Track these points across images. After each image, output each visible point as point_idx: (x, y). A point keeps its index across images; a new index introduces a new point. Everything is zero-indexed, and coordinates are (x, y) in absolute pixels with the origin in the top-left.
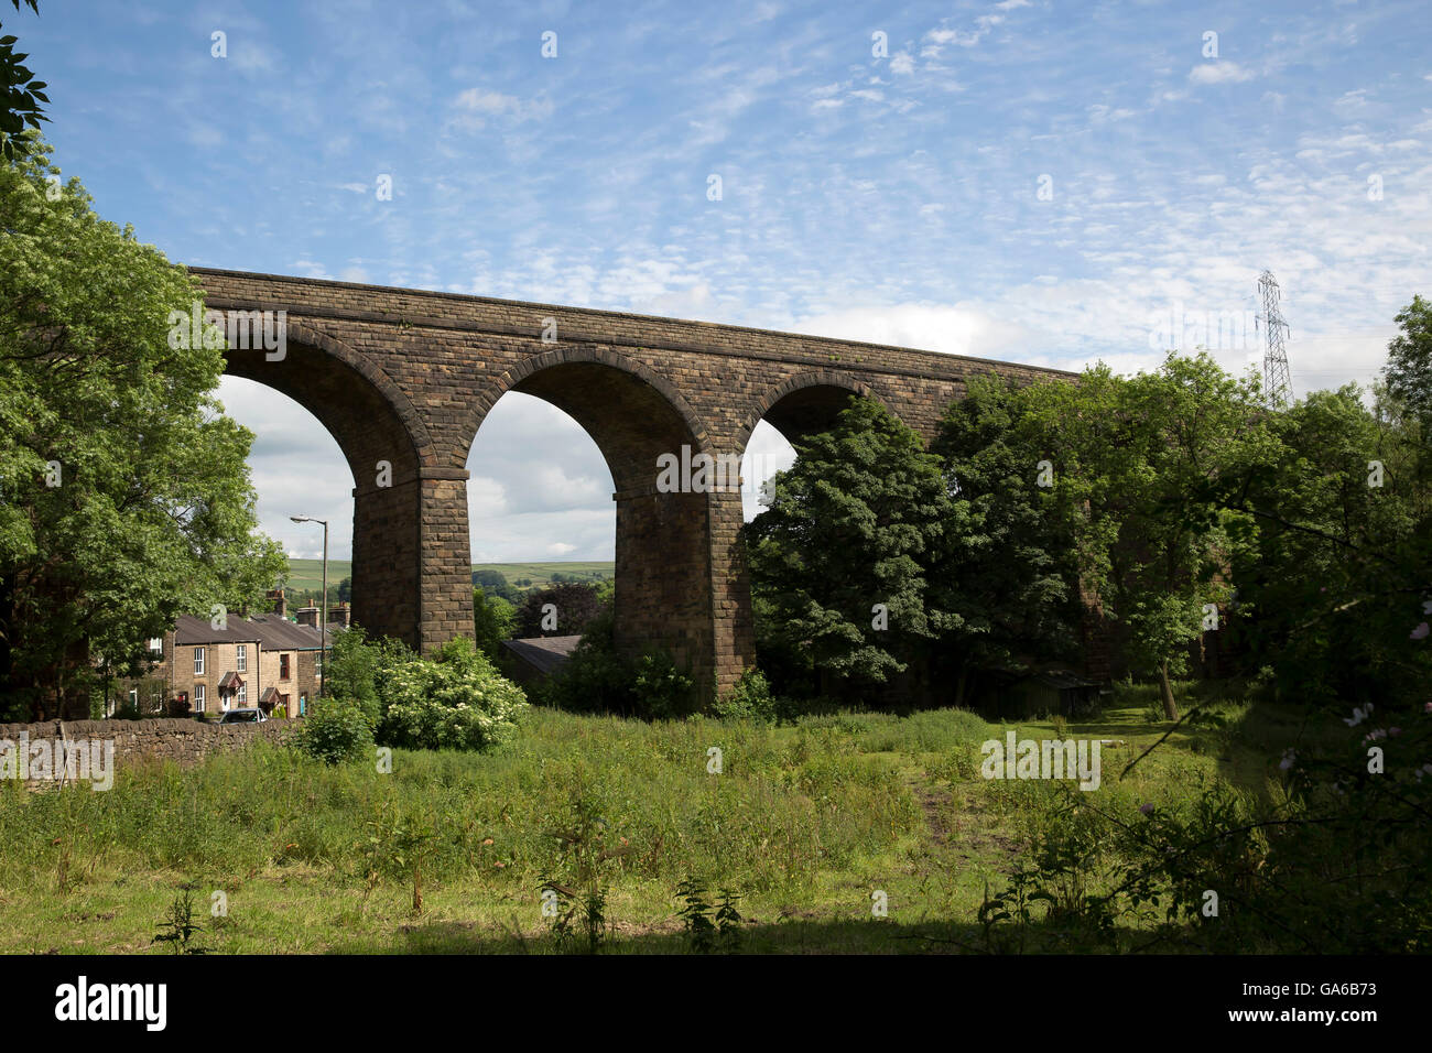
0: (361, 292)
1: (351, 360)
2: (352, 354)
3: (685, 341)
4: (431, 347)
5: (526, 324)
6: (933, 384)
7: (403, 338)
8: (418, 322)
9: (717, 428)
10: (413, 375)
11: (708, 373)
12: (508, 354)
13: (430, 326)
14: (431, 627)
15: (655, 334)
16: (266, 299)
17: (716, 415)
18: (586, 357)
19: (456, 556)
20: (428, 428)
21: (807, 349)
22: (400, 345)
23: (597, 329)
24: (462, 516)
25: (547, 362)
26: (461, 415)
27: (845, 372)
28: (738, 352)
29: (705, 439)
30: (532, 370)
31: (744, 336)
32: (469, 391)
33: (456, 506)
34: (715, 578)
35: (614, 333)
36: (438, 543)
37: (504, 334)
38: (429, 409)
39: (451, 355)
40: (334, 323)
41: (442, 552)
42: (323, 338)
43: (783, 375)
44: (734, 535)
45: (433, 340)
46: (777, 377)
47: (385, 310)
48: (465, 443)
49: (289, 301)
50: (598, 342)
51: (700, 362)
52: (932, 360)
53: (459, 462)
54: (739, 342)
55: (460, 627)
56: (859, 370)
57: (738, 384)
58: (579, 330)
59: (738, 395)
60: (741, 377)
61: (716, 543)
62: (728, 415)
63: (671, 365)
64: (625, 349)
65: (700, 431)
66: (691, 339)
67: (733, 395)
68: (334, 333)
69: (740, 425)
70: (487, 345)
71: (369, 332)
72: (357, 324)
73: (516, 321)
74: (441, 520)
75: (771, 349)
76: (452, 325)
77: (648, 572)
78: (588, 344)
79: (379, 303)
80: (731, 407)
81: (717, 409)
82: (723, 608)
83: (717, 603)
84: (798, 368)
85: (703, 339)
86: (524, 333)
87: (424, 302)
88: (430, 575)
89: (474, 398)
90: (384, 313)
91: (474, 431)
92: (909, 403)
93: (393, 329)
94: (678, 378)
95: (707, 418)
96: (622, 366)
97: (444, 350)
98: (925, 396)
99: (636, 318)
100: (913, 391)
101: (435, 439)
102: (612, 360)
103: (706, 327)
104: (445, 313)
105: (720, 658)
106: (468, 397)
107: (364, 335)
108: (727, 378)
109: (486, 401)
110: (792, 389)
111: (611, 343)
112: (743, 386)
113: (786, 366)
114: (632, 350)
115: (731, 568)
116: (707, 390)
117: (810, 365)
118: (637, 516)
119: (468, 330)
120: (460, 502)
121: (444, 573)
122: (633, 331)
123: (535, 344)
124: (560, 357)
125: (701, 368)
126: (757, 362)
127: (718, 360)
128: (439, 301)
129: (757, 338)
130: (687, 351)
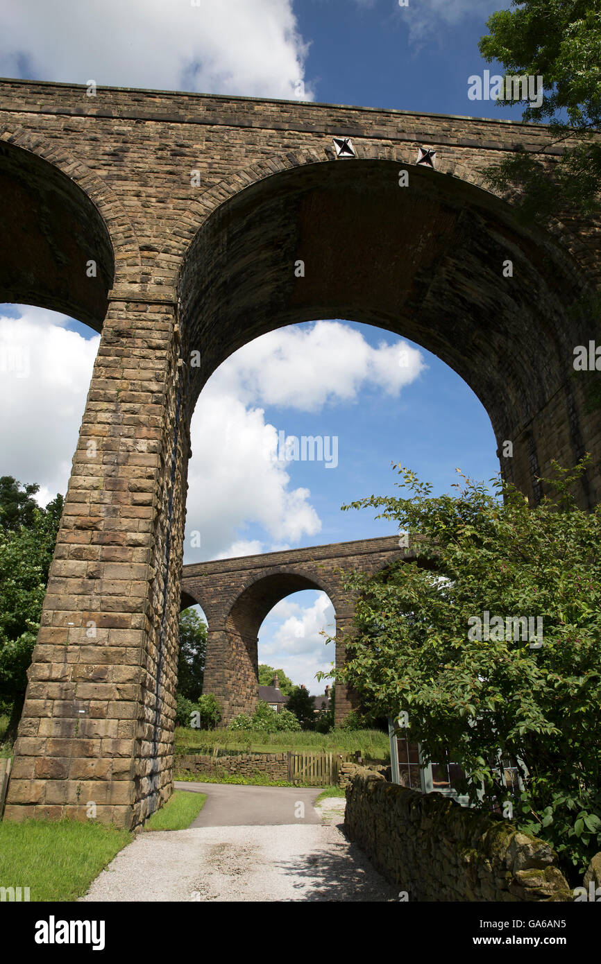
0: (193, 567)
3: (324, 554)
4: (215, 581)
5: (251, 564)
7: (205, 580)
8: (210, 573)
10: (207, 593)
11: (336, 566)
12: (243, 578)
13: (215, 574)
15: (309, 555)
18: (276, 572)
20: (211, 612)
22: (204, 583)
23: (280, 559)
25: (259, 577)
26: (224, 605)
28: (354, 553)
30: (253, 582)
31: (357, 544)
32: (227, 595)
33: (219, 641)
35: (288, 559)
37: (242, 570)
38: (212, 605)
39: (221, 583)
41: (213, 660)
43: (382, 558)
45: (215, 578)
46: (378, 560)
47: (200, 571)
48: (224, 616)
50: (281, 564)
51: (332, 562)
53: (222, 624)
54: (354, 548)
58: (273, 561)
60: (356, 564)
63: (316, 567)
64: (294, 565)
66: (327, 553)
70: (235, 576)
71: (193, 581)
72: (191, 578)
73: (246, 564)
75: (373, 547)
76: (222, 571)
78: (276, 566)
79: (198, 569)
84: (392, 553)
85: (332, 551)
86: (249, 568)
87: (214, 565)
89: (229, 598)
93: (202, 578)
94: (319, 572)
95: (336, 587)
96: (292, 572)
97: (219, 581)
99: (299, 551)
101: (213, 616)
102: (287, 571)
103: (335, 546)
104: (221, 567)
108: (347, 566)
111: (287, 564)
112: (356, 568)
113: (382, 554)
114: (297, 564)
116: (335, 574)
119: (228, 572)
122: (298, 556)
123: (254, 571)
124: (265, 575)
125: (332, 565)
126: (366, 555)
127: (342, 559)
128: (218, 563)
129: (365, 544)
130: (325, 559)
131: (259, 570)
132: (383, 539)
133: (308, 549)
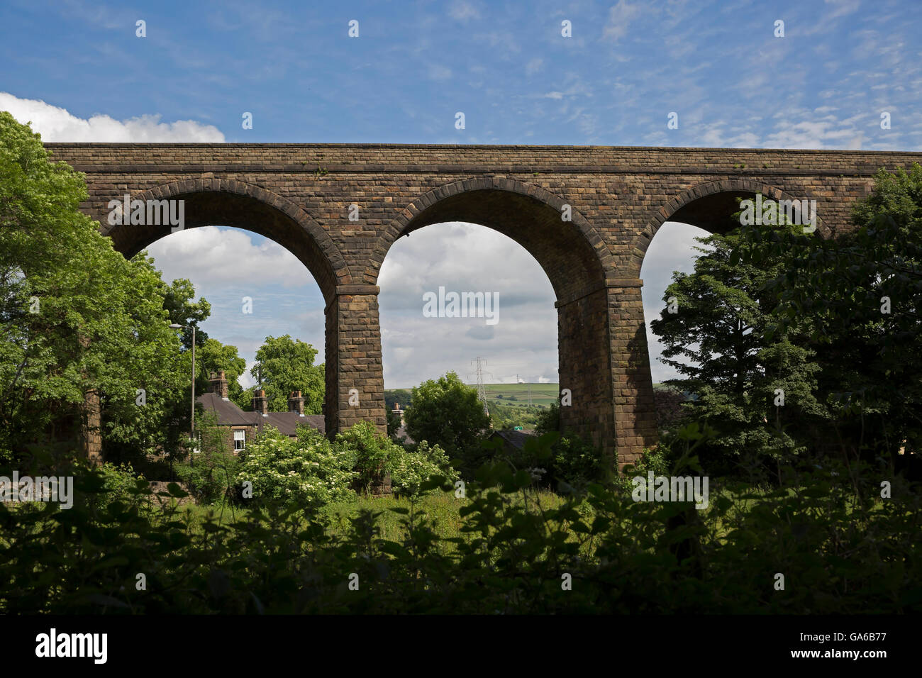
0: (284, 150)
1: (277, 203)
2: (278, 199)
3: (581, 163)
4: (345, 188)
5: (429, 163)
6: (856, 181)
7: (321, 183)
8: (332, 169)
9: (614, 238)
10: (329, 212)
11: (604, 190)
12: (413, 189)
13: (343, 172)
14: (346, 414)
15: (551, 160)
16: (208, 162)
17: (614, 226)
18: (484, 185)
19: (368, 356)
20: (342, 253)
21: (709, 161)
22: (318, 189)
23: (493, 161)
24: (374, 324)
25: (448, 192)
26: (372, 242)
27: (753, 178)
28: (635, 169)
29: (603, 247)
30: (434, 200)
31: (642, 155)
32: (378, 221)
33: (368, 316)
34: (614, 369)
35: (511, 163)
36: (353, 346)
37: (409, 172)
38: (344, 239)
39: (362, 193)
40: (262, 176)
41: (357, 354)
42: (254, 188)
43: (683, 186)
44: (633, 330)
45: (346, 182)
46: (678, 188)
47: (304, 162)
48: (376, 264)
49: (226, 162)
50: (495, 172)
51: (595, 181)
52: (855, 159)
53: (371, 280)
54: (636, 160)
55: (372, 414)
56: (768, 174)
57: (635, 198)
58: (477, 163)
59: (637, 207)
60: (639, 191)
61: (615, 338)
62: (626, 225)
63: (566, 186)
64: (522, 175)
65: (598, 241)
66: (586, 162)
67: (631, 207)
68: (263, 183)
69: (639, 233)
70: (393, 183)
71: (291, 181)
72: (282, 175)
73: (419, 161)
74: (355, 327)
75: (670, 163)
76: (362, 169)
77: (576, 367)
78: (485, 174)
79: (300, 157)
80: (629, 218)
81: (614, 221)
82: (623, 396)
83: (617, 392)
84: (700, 179)
85: (596, 159)
86: (426, 170)
87: (337, 153)
88: (345, 372)
89: (383, 227)
90: (303, 165)
91: (384, 254)
92: (828, 201)
93: (312, 177)
94: (575, 196)
95: (606, 229)
96: (519, 190)
97: (356, 190)
98: (848, 193)
99: (531, 149)
100: (833, 190)
101: (349, 262)
102: (509, 186)
103: (602, 150)
104: (356, 160)
105: (620, 440)
106: (377, 227)
107: (287, 183)
108: (624, 194)
109: (393, 228)
110: (693, 197)
111: (507, 172)
112: (641, 199)
113: (686, 178)
114: (528, 176)
115: (630, 361)
116: (604, 204)
117: (713, 174)
118: (569, 320)
119: (376, 172)
120: (372, 312)
121: (357, 370)
122: (528, 159)
123: (437, 178)
124: (460, 187)
125: (597, 186)
126: (656, 177)
127: (614, 178)
128: (350, 151)
129: (655, 155)
130: (582, 172)
131: (450, 178)
132: (686, 151)
133: (548, 149)
